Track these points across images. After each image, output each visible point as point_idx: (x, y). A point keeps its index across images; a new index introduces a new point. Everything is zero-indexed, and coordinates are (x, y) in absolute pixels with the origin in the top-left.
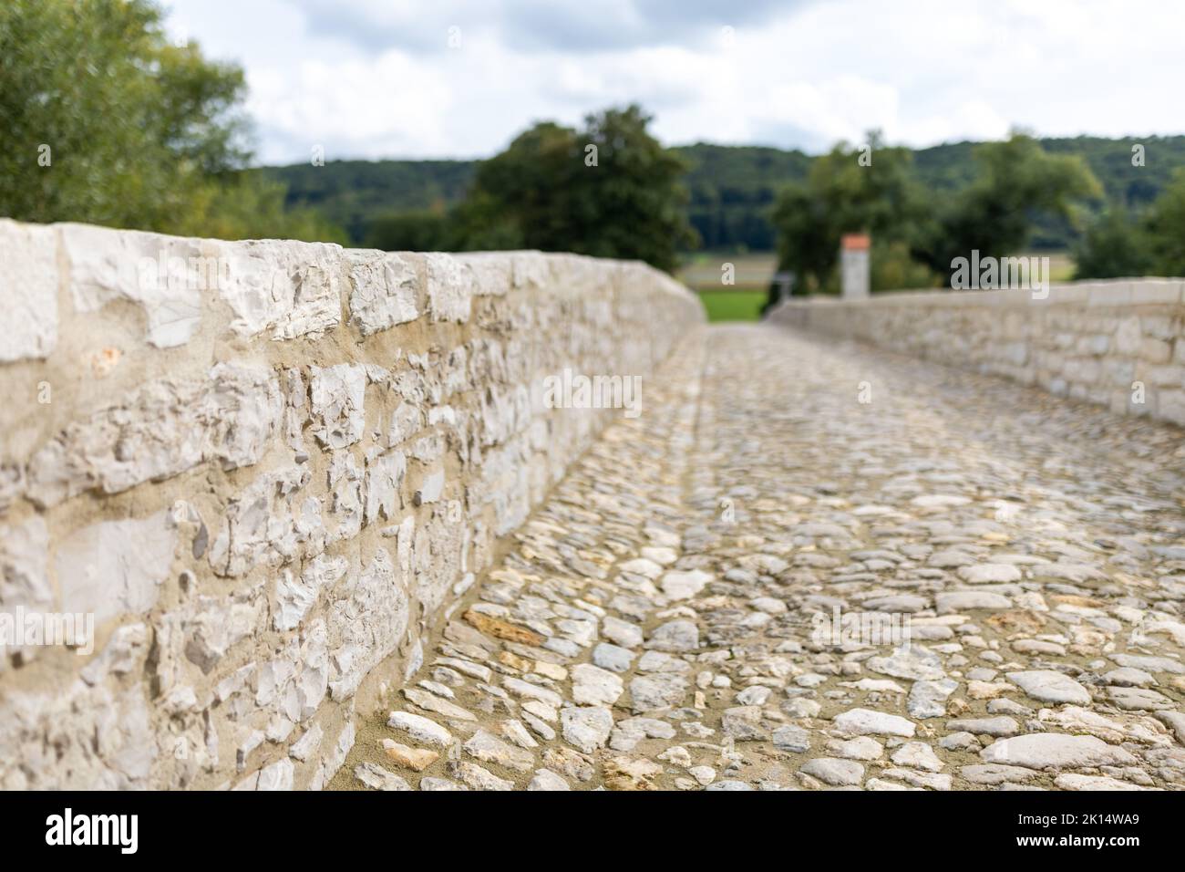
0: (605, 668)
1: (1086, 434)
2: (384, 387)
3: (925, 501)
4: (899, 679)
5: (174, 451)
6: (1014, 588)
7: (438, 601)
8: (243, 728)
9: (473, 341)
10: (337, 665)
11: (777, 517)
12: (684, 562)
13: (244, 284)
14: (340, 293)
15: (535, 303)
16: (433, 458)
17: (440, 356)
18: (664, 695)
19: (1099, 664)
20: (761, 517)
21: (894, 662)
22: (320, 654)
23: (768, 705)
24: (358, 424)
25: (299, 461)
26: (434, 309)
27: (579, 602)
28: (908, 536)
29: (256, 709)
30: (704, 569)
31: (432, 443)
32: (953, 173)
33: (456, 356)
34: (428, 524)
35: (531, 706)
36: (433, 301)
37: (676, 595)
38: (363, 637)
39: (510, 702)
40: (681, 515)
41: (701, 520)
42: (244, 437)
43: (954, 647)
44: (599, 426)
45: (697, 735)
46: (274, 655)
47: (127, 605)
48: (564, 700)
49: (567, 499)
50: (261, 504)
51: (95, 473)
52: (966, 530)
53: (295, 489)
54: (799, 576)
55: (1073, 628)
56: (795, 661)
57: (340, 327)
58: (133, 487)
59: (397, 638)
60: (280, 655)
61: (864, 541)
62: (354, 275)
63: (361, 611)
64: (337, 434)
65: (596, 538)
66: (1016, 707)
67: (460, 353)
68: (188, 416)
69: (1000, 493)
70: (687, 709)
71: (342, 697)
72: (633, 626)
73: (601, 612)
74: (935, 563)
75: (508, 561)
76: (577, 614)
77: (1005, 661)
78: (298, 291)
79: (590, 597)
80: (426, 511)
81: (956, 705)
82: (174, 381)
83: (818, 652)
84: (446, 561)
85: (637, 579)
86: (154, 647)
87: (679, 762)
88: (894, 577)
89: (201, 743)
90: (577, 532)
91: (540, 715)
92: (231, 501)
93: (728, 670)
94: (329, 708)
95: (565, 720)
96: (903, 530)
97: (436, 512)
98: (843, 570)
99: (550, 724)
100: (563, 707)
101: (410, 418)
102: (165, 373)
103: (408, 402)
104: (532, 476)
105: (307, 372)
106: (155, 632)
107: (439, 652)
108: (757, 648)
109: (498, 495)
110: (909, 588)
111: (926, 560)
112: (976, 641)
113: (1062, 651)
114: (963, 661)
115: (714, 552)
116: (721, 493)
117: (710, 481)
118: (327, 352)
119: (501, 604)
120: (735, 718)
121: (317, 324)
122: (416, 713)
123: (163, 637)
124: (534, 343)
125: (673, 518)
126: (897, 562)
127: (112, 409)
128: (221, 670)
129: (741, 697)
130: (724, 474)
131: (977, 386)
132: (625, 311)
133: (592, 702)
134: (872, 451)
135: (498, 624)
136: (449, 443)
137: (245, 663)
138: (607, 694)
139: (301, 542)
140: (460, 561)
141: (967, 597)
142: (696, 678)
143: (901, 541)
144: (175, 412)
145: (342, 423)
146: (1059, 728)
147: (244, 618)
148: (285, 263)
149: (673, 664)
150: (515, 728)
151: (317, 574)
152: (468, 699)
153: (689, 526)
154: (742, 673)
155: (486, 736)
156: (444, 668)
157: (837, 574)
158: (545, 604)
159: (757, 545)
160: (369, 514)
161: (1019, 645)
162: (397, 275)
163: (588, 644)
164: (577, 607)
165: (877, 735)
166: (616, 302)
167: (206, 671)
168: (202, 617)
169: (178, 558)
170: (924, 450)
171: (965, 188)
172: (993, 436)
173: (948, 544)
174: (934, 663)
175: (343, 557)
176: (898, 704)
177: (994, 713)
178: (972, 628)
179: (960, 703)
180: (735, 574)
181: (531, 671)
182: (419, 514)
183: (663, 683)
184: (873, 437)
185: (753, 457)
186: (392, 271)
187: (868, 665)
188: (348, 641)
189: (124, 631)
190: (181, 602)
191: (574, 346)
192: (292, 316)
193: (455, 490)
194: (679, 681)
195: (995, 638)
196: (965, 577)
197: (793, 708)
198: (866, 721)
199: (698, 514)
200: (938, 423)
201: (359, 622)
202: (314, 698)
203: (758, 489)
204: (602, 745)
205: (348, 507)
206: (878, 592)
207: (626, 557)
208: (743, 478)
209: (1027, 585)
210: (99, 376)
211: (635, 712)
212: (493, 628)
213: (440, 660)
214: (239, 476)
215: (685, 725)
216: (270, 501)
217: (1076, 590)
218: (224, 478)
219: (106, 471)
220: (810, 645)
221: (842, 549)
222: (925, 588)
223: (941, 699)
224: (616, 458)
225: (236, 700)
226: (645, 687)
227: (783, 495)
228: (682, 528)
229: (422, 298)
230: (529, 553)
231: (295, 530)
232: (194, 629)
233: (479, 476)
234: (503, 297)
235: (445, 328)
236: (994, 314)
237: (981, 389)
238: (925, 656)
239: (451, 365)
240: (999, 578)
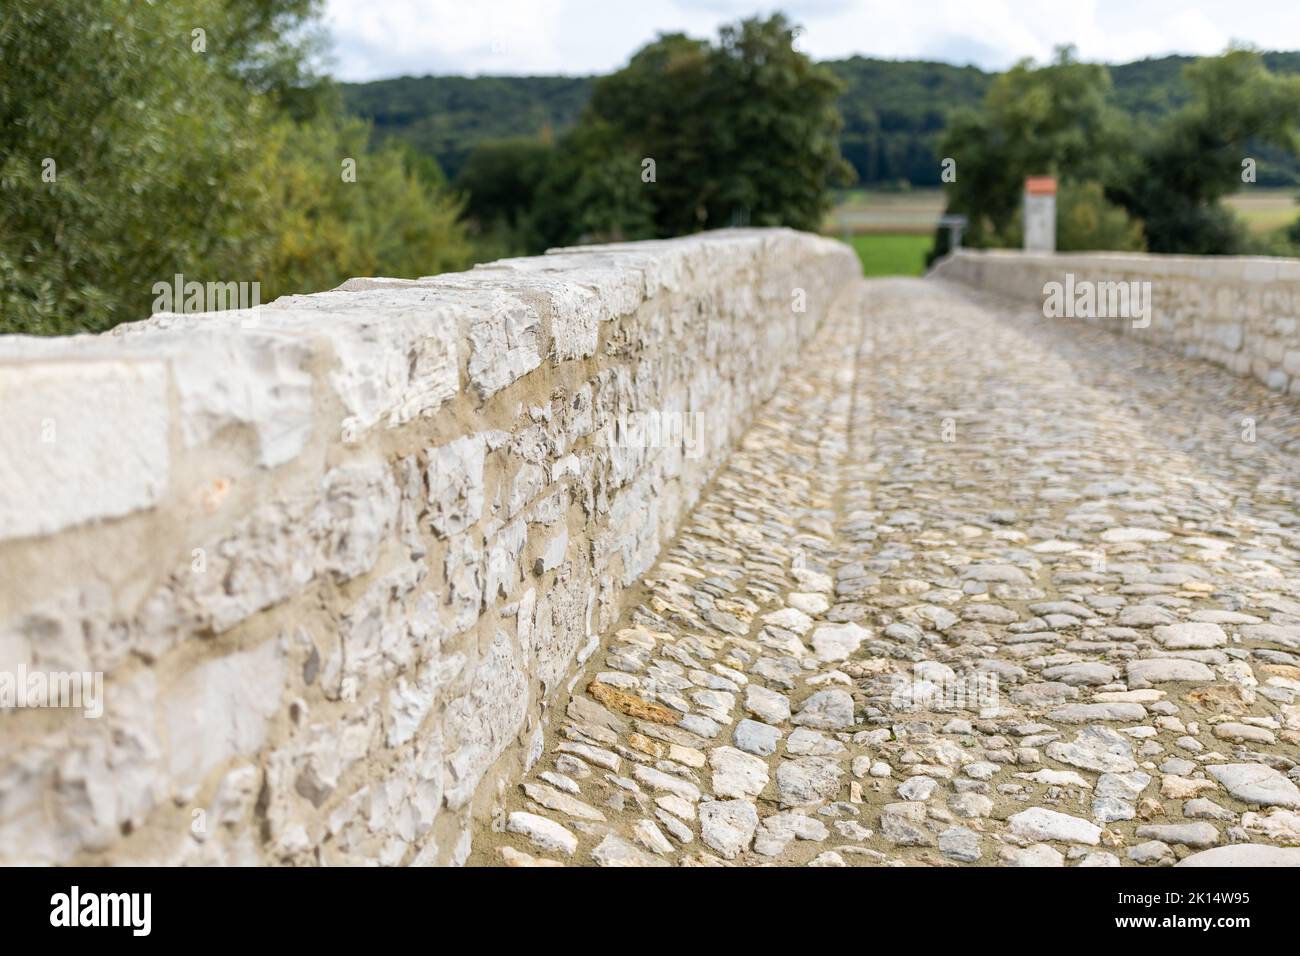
0: (748, 751)
2: (504, 453)
3: (1118, 536)
4: (1083, 770)
5: (285, 574)
6: (1218, 656)
7: (560, 675)
9: (600, 374)
10: (453, 771)
11: (944, 554)
12: (837, 612)
13: (357, 375)
14: (458, 359)
15: (668, 311)
16: (556, 517)
17: (564, 399)
18: (815, 786)
20: (927, 554)
21: (1078, 748)
22: (435, 763)
23: (933, 801)
24: (476, 502)
25: (415, 558)
26: (559, 350)
27: (718, 667)
28: (1097, 583)
29: (368, 836)
30: (859, 622)
31: (555, 501)
32: (1158, 93)
33: (581, 397)
34: (550, 592)
35: (666, 802)
36: (557, 342)
37: (829, 654)
38: (481, 734)
39: (642, 797)
40: (833, 549)
41: (857, 557)
42: (358, 545)
43: (1148, 731)
44: (738, 433)
45: (853, 837)
46: (386, 773)
47: (235, 746)
48: (703, 793)
49: (701, 531)
50: (375, 614)
51: (204, 614)
52: (1164, 577)
53: (411, 590)
54: (970, 634)
55: (1285, 708)
56: (964, 744)
57: (458, 397)
58: (243, 622)
59: (516, 728)
60: (394, 774)
61: (1045, 589)
62: (473, 337)
63: (478, 707)
64: (455, 518)
65: (736, 583)
66: (1217, 810)
67: (586, 391)
68: (300, 533)
69: (1204, 526)
70: (842, 803)
71: (459, 805)
72: (779, 696)
73: (743, 679)
74: (1126, 620)
75: (638, 615)
76: (716, 682)
77: (1206, 750)
78: (413, 366)
79: (731, 660)
80: (548, 579)
81: (1148, 806)
82: (285, 499)
83: (991, 734)
84: (569, 629)
85: (783, 634)
86: (264, 791)
88: (1079, 637)
90: (715, 575)
91: (677, 812)
92: (343, 617)
93: (888, 754)
94: (445, 819)
95: (704, 818)
96: (1091, 575)
97: (559, 577)
98: (1021, 626)
99: (687, 823)
100: (701, 801)
101: (532, 480)
102: (276, 491)
103: (529, 462)
104: (663, 507)
105: (424, 458)
106: (265, 775)
107: (562, 734)
108: (922, 726)
109: (626, 541)
110: (1096, 652)
111: (1118, 615)
112: (1173, 723)
113: (1271, 737)
114: (1156, 748)
115: (871, 601)
116: (879, 521)
117: (867, 504)
118: (444, 429)
119: (630, 672)
120: (896, 816)
121: (433, 399)
122: (538, 813)
123: (274, 777)
124: (667, 356)
125: (824, 554)
126: (1083, 618)
127: (223, 541)
128: (332, 800)
129: (903, 790)
130: (882, 493)
131: (1181, 372)
132: (768, 292)
133: (734, 794)
134: (1056, 466)
135: (627, 698)
136: (573, 496)
137: (358, 788)
138: (751, 784)
139: (416, 646)
140: (584, 625)
141: (1163, 666)
142: (851, 764)
143: (1088, 589)
144: (286, 531)
145: (460, 505)
146: (1265, 837)
147: (357, 739)
148: (401, 342)
149: (825, 745)
150: (649, 830)
151: (432, 677)
152: (595, 794)
153: (845, 564)
154: (904, 759)
155: (616, 841)
156: (568, 756)
157: (1015, 632)
158: (680, 671)
159: (922, 591)
160: (487, 599)
161: (1222, 729)
162: (519, 323)
163: (729, 721)
164: (715, 673)
165: (1056, 842)
166: (758, 284)
167: (317, 803)
168: (314, 747)
169: (288, 686)
170: (1115, 466)
171: (1174, 115)
172: (1199, 446)
173: (1144, 595)
174: (1123, 750)
175: (459, 652)
176: (1082, 802)
177: (1191, 817)
178: (1168, 707)
179: (1153, 803)
180: (896, 629)
181: (665, 757)
182: (540, 584)
183: (814, 770)
184: (1058, 446)
185: (917, 471)
186: (513, 321)
187: (1048, 751)
188: (464, 742)
189: (234, 777)
190: (292, 735)
191: (712, 346)
192: (408, 396)
193: (579, 547)
194: (832, 768)
195: (1195, 720)
196: (1161, 639)
197: (962, 806)
198: (1045, 824)
199: (853, 549)
200: (1134, 427)
201: (477, 719)
202: (429, 810)
203: (923, 515)
204: (746, 847)
205: (465, 596)
206: (1061, 657)
207: (772, 607)
208: (905, 500)
209: (1233, 651)
210: (209, 511)
211: (782, 806)
212: (621, 703)
213: (563, 746)
214: (353, 589)
215: (839, 824)
216: (384, 607)
217: (1290, 659)
218: (336, 591)
219: (216, 611)
220: (982, 724)
221: (1020, 598)
222: (1115, 652)
223: (1131, 798)
224: (758, 473)
225: (348, 830)
226: (794, 775)
227: (951, 524)
228: (835, 567)
229: (546, 342)
230: (661, 605)
231: (410, 634)
232: (304, 761)
233: (606, 526)
234: (633, 315)
235: (570, 367)
236: (1203, 288)
237: (1185, 378)
238: (1113, 741)
239: (576, 408)
240: (1201, 644)
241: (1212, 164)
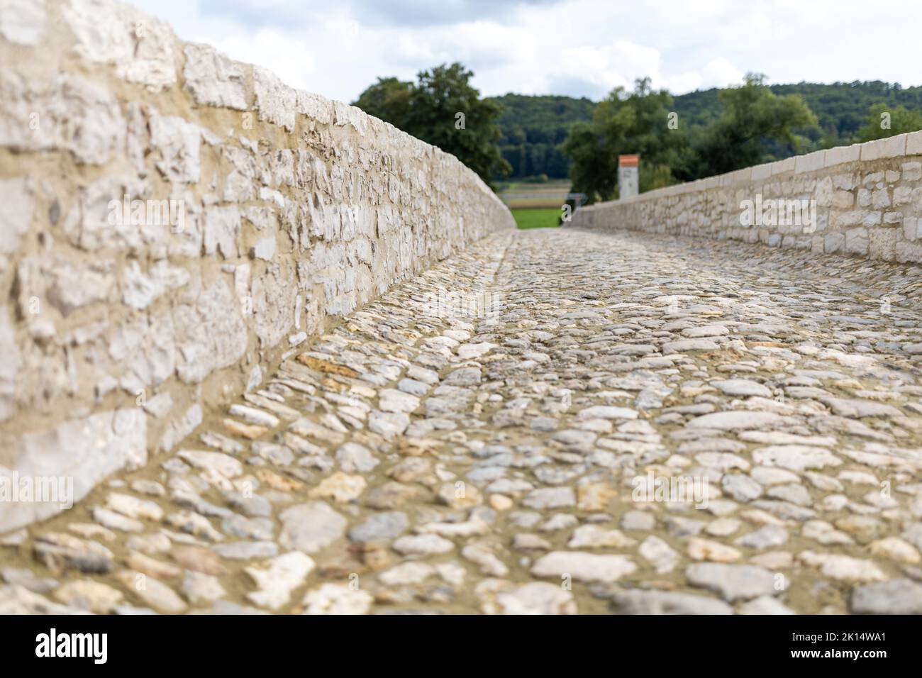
0: (407, 392)
1: (792, 267)
2: (218, 151)
3: (663, 299)
4: (630, 391)
6: (722, 339)
8: (99, 372)
9: (300, 150)
10: (183, 354)
11: (550, 311)
12: (476, 339)
13: (84, 19)
14: (174, 61)
15: (356, 145)
16: (266, 226)
17: (269, 149)
18: (451, 406)
19: (781, 375)
20: (538, 312)
21: (627, 380)
22: (167, 340)
23: (529, 408)
24: (193, 168)
25: (142, 177)
26: (262, 108)
27: (390, 357)
28: (648, 316)
29: (109, 360)
30: (491, 341)
31: (264, 214)
32: (705, 114)
33: (283, 155)
34: (263, 276)
35: (345, 409)
36: (260, 101)
37: (468, 356)
38: (206, 340)
39: (328, 406)
42: (90, 141)
43: (673, 371)
44: (419, 268)
45: (473, 426)
46: (124, 323)
48: (372, 408)
49: (388, 302)
50: (107, 198)
52: (692, 311)
53: (138, 198)
54: (562, 341)
55: (764, 358)
56: (552, 384)
57: (175, 89)
59: (237, 355)
60: (130, 325)
61: (614, 320)
63: (203, 320)
64: (175, 169)
65: (408, 323)
66: (715, 399)
67: (288, 154)
68: (39, 107)
69: (721, 294)
70: (467, 413)
71: (188, 381)
72: (431, 371)
73: (407, 363)
74: (665, 328)
75: (336, 331)
76: (388, 362)
77: (710, 376)
78: (136, 47)
79: (399, 354)
80: (260, 266)
81: (670, 401)
82: (25, 74)
83: (570, 379)
84: (280, 312)
85: (438, 347)
86: (16, 281)
87: (458, 440)
88: (633, 338)
89: (61, 369)
90: (393, 319)
91: (352, 414)
92: (81, 188)
93: (501, 392)
94: (177, 385)
95: (371, 419)
96: (644, 313)
97: (270, 270)
98: (596, 336)
99: (360, 420)
100: (371, 412)
101: (243, 186)
102: (16, 63)
103: (240, 172)
105: (146, 111)
106: (16, 269)
107: (275, 376)
108: (525, 379)
109: (327, 282)
110: (644, 342)
111: (659, 328)
112: (691, 367)
113: (754, 370)
114: (679, 378)
115: (498, 332)
118: (165, 106)
119: (328, 353)
120: (503, 416)
121: (155, 81)
122: (252, 408)
123: (24, 274)
124: (357, 175)
126: (637, 330)
128: (77, 320)
129: (509, 405)
131: (715, 246)
132: (439, 186)
133: (394, 410)
134: (628, 277)
135: (323, 364)
136: (280, 222)
138: (406, 406)
139: (145, 242)
140: (294, 318)
141: (686, 344)
142: (476, 397)
143: (641, 318)
144: (27, 98)
145: (179, 163)
146: (746, 409)
147: (99, 286)
149: (460, 392)
150: (331, 420)
151: (161, 275)
152: (295, 404)
153: (482, 320)
154: (511, 393)
155: (306, 422)
156: (278, 385)
157: (591, 338)
158: (363, 356)
159: (532, 325)
160: (207, 246)
161: (721, 368)
162: (226, 66)
163: (395, 379)
164: (388, 359)
165: (610, 419)
166: (431, 176)
167: (64, 316)
168: (59, 272)
169: (36, 219)
171: (712, 123)
172: (722, 268)
173: (677, 318)
174: (656, 379)
175: (184, 270)
176: (627, 403)
177: (698, 403)
178: (688, 360)
179: (673, 399)
180: (514, 342)
181: (348, 390)
182: (254, 265)
183: (451, 400)
185: (538, 284)
187: (607, 384)
188: (192, 339)
190: (39, 252)
192: (132, 65)
193: (287, 261)
194: (463, 399)
195: (705, 365)
196: (686, 334)
197: (547, 408)
201: (202, 328)
202: (163, 372)
203: (538, 299)
204: (400, 433)
205: (187, 232)
206: (620, 345)
207: (432, 335)
208: (528, 294)
209: (732, 336)
211: (427, 416)
212: (320, 365)
213: (275, 380)
214: (87, 171)
215: (465, 422)
216: (115, 198)
217: (770, 339)
218: (74, 169)
220: (565, 376)
221: (598, 325)
222: (656, 342)
223: (660, 398)
225: (92, 346)
226: (436, 403)
227: (556, 301)
228: (476, 321)
229: (250, 95)
230: (353, 327)
231: (140, 231)
232: (52, 279)
233: (308, 258)
234: (325, 125)
235: (273, 129)
236: (727, 193)
237: (717, 248)
238: (650, 376)
239: (279, 160)
240: (712, 334)
241: (740, 152)
